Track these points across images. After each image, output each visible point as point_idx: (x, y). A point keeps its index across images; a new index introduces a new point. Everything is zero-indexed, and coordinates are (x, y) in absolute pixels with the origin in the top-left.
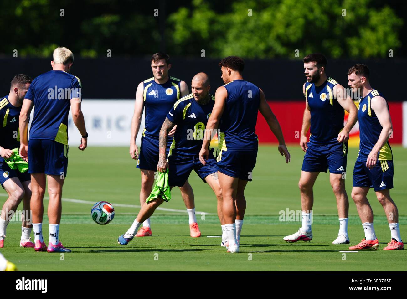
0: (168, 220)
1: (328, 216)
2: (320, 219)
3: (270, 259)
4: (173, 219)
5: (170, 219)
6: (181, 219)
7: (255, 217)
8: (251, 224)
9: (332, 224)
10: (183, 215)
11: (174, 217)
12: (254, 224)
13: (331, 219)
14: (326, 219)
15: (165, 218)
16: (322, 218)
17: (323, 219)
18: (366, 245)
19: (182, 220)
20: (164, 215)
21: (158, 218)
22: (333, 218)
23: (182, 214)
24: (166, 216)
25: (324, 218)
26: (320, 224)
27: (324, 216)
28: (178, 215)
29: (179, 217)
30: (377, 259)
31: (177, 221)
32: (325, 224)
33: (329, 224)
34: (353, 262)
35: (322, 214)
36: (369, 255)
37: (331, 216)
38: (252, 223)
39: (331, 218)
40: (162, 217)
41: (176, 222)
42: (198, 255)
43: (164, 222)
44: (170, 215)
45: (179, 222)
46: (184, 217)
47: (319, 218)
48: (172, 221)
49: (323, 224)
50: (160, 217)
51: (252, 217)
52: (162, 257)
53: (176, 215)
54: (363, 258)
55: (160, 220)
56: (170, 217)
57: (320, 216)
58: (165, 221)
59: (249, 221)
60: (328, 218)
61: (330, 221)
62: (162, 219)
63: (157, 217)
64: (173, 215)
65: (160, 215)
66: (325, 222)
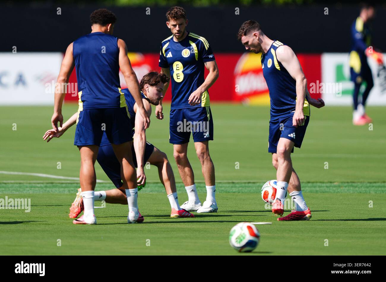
0: (57, 189)
1: (238, 183)
2: (229, 187)
3: (173, 232)
4: (62, 187)
5: (59, 187)
6: (71, 187)
7: (155, 185)
8: (151, 193)
9: (242, 192)
10: (74, 183)
11: (64, 185)
12: (154, 193)
13: (241, 187)
14: (236, 187)
15: (54, 187)
16: (231, 185)
17: (232, 187)
18: (296, 216)
19: (73, 189)
20: (52, 183)
21: (46, 187)
22: (243, 185)
23: (72, 182)
24: (54, 184)
25: (233, 185)
26: (229, 192)
27: (233, 183)
28: (69, 183)
29: (70, 185)
30: (292, 231)
31: (66, 189)
32: (234, 192)
33: (239, 192)
34: (267, 235)
35: (230, 181)
36: (283, 227)
37: (241, 183)
38: (152, 191)
39: (241, 185)
40: (51, 185)
41: (66, 191)
42: (91, 228)
43: (52, 191)
44: (59, 183)
45: (69, 191)
46: (75, 185)
47: (227, 185)
48: (62, 189)
49: (231, 192)
50: (48, 185)
51: (152, 185)
52: (49, 231)
53: (66, 183)
54: (278, 230)
55: (48, 189)
56: (59, 185)
57: (229, 183)
58: (54, 189)
59: (149, 189)
60: (237, 185)
61: (240, 189)
62: (50, 187)
63: (45, 185)
64: (62, 183)
65: (47, 183)
66: (234, 190)
